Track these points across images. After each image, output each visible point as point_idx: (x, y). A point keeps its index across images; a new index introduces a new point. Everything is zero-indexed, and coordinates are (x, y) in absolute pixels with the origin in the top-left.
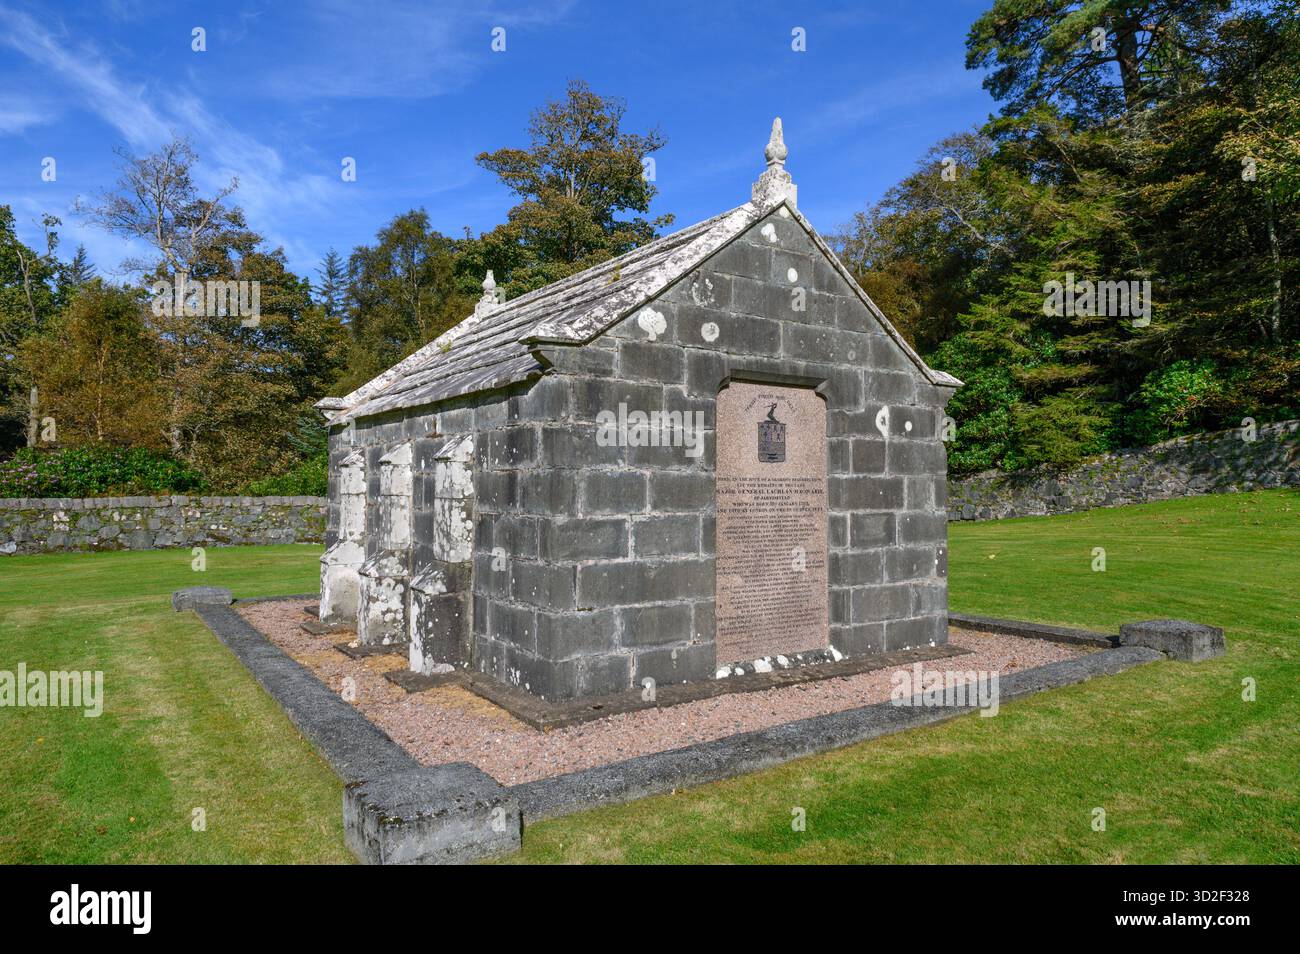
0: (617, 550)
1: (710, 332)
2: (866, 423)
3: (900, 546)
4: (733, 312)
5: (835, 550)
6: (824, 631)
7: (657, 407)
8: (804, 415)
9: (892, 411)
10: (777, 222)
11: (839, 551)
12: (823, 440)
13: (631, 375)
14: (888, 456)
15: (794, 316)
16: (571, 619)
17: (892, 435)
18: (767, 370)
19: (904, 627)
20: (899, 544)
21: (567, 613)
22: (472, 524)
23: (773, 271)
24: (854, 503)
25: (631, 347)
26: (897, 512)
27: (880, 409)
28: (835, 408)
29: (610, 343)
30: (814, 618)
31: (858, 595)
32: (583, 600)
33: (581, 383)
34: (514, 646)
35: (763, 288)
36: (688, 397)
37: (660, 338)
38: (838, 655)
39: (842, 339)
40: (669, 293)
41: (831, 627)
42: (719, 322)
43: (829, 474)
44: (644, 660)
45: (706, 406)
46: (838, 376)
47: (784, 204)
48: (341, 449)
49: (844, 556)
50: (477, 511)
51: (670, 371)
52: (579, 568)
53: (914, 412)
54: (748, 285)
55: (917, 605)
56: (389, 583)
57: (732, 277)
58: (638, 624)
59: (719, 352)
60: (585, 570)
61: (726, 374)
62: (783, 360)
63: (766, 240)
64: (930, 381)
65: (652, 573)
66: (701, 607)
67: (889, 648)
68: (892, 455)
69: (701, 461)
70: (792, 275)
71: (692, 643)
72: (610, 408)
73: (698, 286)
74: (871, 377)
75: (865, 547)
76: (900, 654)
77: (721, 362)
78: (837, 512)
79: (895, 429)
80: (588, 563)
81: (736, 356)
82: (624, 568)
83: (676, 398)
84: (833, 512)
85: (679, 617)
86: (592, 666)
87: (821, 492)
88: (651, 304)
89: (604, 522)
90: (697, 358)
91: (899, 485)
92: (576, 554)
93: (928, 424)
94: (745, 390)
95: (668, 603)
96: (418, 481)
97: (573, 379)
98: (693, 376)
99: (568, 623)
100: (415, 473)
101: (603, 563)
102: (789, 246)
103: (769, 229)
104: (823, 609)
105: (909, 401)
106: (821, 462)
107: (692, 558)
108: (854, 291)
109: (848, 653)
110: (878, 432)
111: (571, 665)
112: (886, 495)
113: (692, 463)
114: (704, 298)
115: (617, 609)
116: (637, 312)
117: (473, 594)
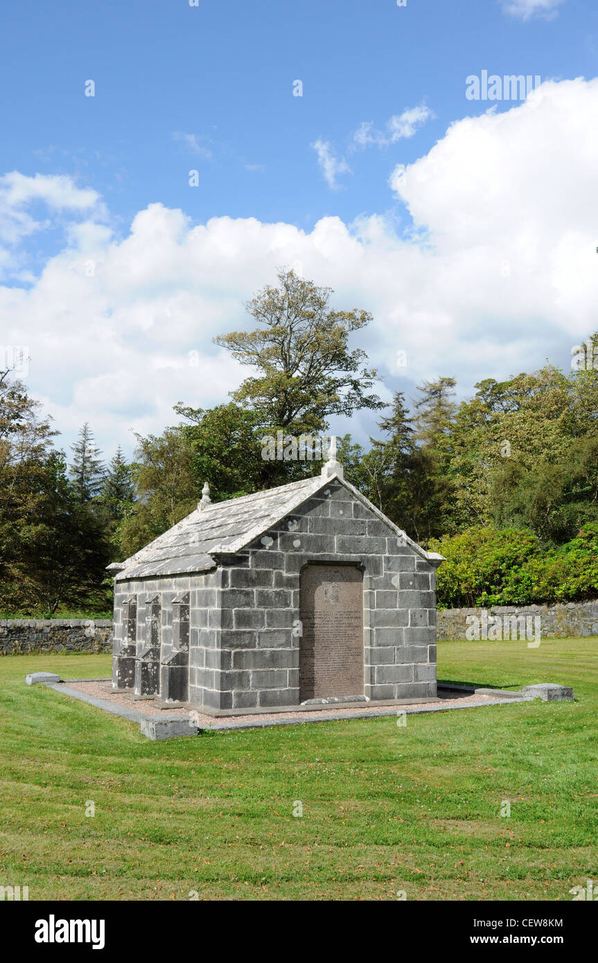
0: (251, 645)
2: (385, 583)
5: (366, 647)
6: (362, 687)
7: (270, 580)
8: (350, 580)
9: (401, 576)
10: (332, 487)
11: (369, 647)
12: (361, 591)
13: (257, 566)
14: (398, 599)
15: (342, 532)
16: (229, 674)
17: (401, 588)
18: (327, 559)
19: (408, 687)
20: (406, 645)
21: (227, 672)
22: (189, 634)
23: (331, 511)
24: (378, 624)
25: (257, 554)
26: (404, 628)
27: (394, 575)
28: (366, 576)
29: (248, 553)
30: (355, 680)
31: (380, 670)
32: (235, 667)
33: (233, 571)
34: (206, 688)
35: (325, 521)
36: (285, 574)
37: (271, 548)
38: (368, 699)
39: (370, 541)
40: (275, 527)
41: (365, 685)
42: (301, 538)
43: (364, 609)
44: (263, 695)
45: (295, 578)
46: (368, 560)
47: (336, 479)
48: (122, 593)
49: (371, 650)
50: (191, 627)
51: (276, 563)
52: (233, 652)
53: (415, 575)
54: (316, 520)
55: (417, 676)
56: (150, 665)
57: (309, 517)
58: (260, 679)
59: (303, 552)
60: (235, 653)
61: (305, 562)
62: (336, 553)
63: (326, 497)
64: (426, 559)
65: (268, 655)
66: (292, 672)
67: (398, 698)
68: (401, 598)
69: (292, 604)
70: (341, 512)
71: (287, 687)
72: (247, 582)
73: (290, 523)
74: (388, 559)
75: (384, 646)
76: (405, 701)
77: (302, 557)
78: (369, 628)
79: (403, 585)
80: (237, 650)
81: (310, 553)
82: (254, 653)
83: (279, 576)
84: (366, 628)
85: (281, 676)
86: (239, 695)
87: (360, 618)
88: (266, 533)
89: (244, 632)
90: (290, 557)
91: (404, 614)
92: (231, 646)
93: (424, 582)
94: (317, 570)
95: (276, 670)
96: (164, 612)
97: (230, 570)
98: (288, 564)
99: (228, 676)
100: (163, 608)
101: (244, 650)
102: (339, 498)
103: (328, 492)
104: (361, 676)
105: (412, 570)
106: (360, 603)
107: (288, 649)
108: (378, 516)
109: (373, 698)
110: (393, 587)
111: (229, 694)
112: (398, 619)
113: (288, 605)
114: (293, 528)
115: (250, 671)
116: (259, 537)
117: (190, 666)
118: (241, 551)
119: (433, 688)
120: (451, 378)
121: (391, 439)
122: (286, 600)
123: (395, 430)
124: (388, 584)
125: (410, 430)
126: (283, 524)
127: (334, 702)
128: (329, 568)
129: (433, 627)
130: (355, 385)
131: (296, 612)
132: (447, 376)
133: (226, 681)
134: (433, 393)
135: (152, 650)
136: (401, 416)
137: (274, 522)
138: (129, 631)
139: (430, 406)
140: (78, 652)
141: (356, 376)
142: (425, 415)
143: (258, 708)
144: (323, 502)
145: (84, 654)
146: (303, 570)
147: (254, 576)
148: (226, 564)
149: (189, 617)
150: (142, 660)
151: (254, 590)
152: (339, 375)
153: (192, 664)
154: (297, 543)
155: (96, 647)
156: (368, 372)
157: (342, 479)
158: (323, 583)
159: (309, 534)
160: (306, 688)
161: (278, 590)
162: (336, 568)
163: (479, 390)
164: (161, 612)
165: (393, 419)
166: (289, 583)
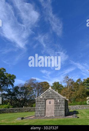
0: (39, 109)
1: (45, 97)
2: (57, 101)
3: (60, 109)
4: (47, 96)
9: (59, 100)
13: (40, 100)
39: (55, 96)
41: (54, 114)
44: (40, 115)
45: (45, 101)
62: (50, 98)
69: (44, 104)
71: (43, 114)
74: (57, 98)
78: (54, 107)
86: (37, 115)
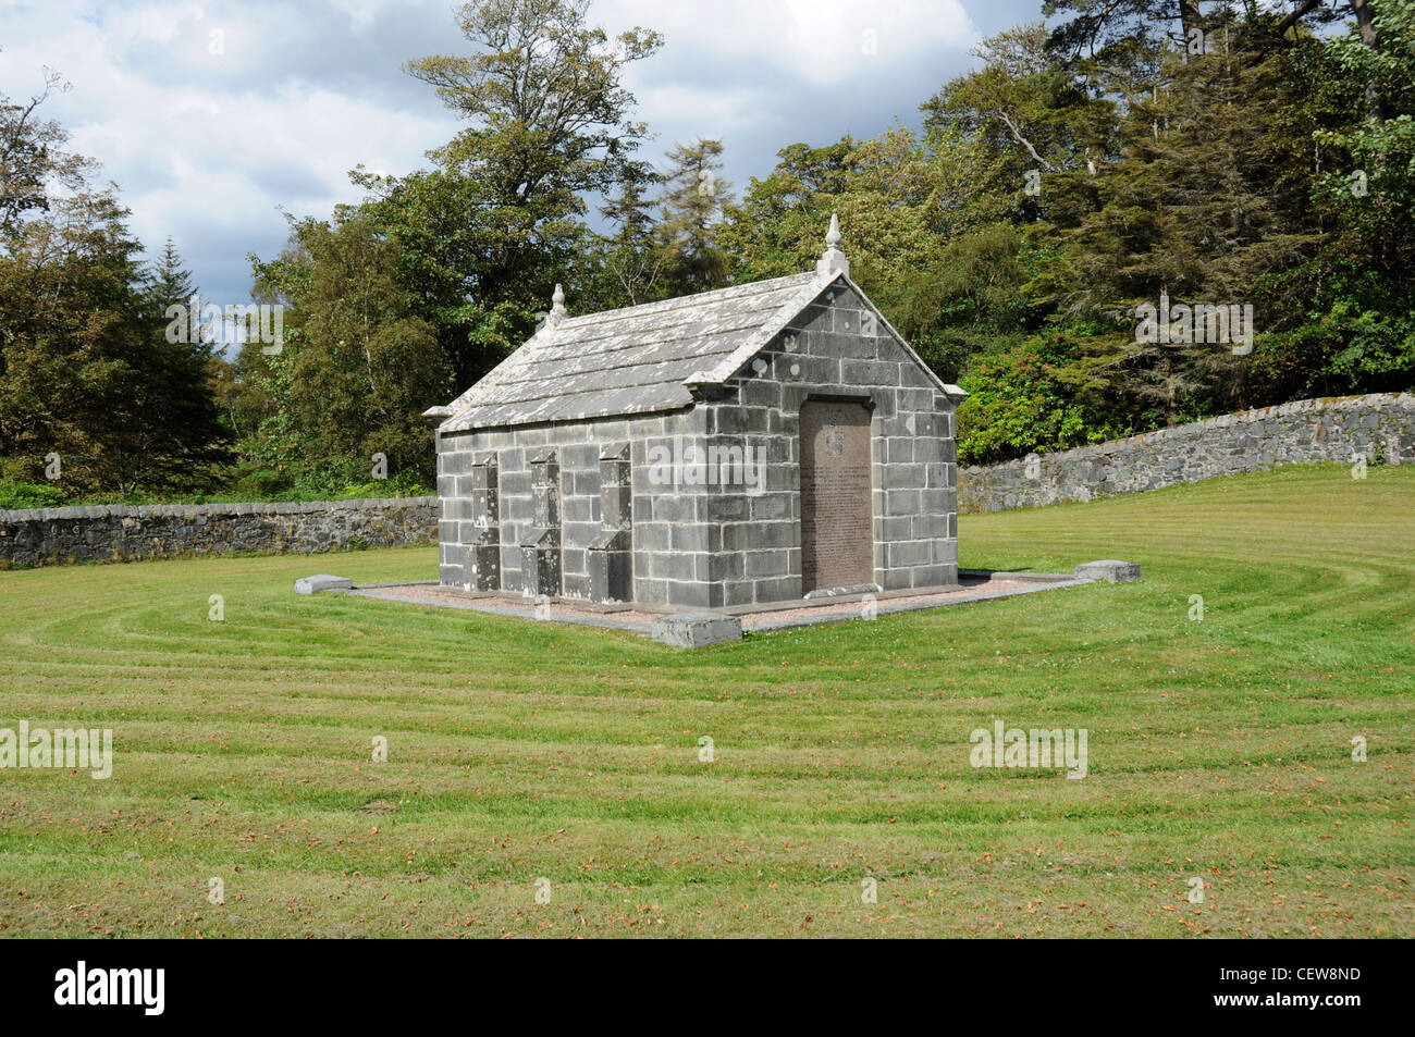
0: (743, 515)
2: (899, 426)
5: (876, 517)
6: (871, 573)
7: (764, 423)
8: (856, 423)
9: (917, 417)
10: (836, 289)
11: (881, 517)
12: (868, 439)
13: (749, 402)
14: (914, 449)
15: (848, 354)
16: (719, 558)
17: (918, 434)
18: (831, 393)
19: (926, 571)
20: (922, 513)
21: (717, 554)
22: (632, 504)
23: (834, 324)
24: (891, 484)
25: (748, 384)
26: (921, 490)
27: (909, 416)
28: (876, 417)
29: (736, 382)
30: (864, 563)
31: (894, 548)
32: (726, 547)
33: (720, 409)
34: (675, 580)
35: (828, 337)
36: (782, 414)
37: (764, 376)
38: (880, 588)
39: (881, 368)
40: (769, 346)
41: (876, 569)
42: (800, 362)
43: (873, 464)
44: (760, 586)
45: (794, 420)
46: (879, 395)
47: (841, 277)
48: (458, 452)
49: (884, 521)
50: (634, 494)
51: (771, 398)
52: (723, 526)
53: (933, 417)
54: (818, 335)
55: (935, 556)
56: (548, 554)
57: (808, 331)
58: (756, 563)
59: (802, 383)
60: (726, 528)
61: (805, 397)
62: (842, 385)
63: (829, 302)
64: (945, 393)
65: (764, 530)
66: (793, 552)
67: (915, 586)
68: (917, 448)
69: (791, 457)
70: (847, 325)
71: (788, 575)
72: (737, 424)
73: (787, 339)
74: (902, 393)
75: (899, 515)
76: (923, 589)
77: (802, 389)
78: (880, 490)
79: (920, 430)
80: (728, 523)
81: (811, 384)
82: (748, 527)
83: (775, 416)
84: (875, 490)
85: (780, 558)
86: (731, 587)
87: (867, 476)
88: (759, 355)
89: (736, 497)
90: (787, 388)
91: (921, 470)
92: (721, 518)
93: (942, 426)
94: (816, 407)
95: (774, 550)
96: (568, 475)
97: (716, 407)
98: (785, 400)
99: (718, 560)
100: (562, 470)
101: (736, 523)
102: (844, 305)
103: (831, 295)
104: (870, 558)
105: (930, 409)
106: (867, 455)
107: (787, 521)
108: (890, 332)
109: (887, 587)
110: (907, 432)
111: (720, 586)
112: (913, 477)
113: (786, 458)
114: (791, 347)
115: (744, 552)
116: (751, 360)
117: (634, 551)
118: (730, 380)
119: (954, 574)
120: (717, 140)
121: (618, 231)
122: (784, 451)
123: (624, 217)
124: (902, 430)
125: (648, 219)
126: (778, 342)
127: (841, 594)
128: (830, 406)
129: (953, 489)
130: (613, 145)
131: (796, 468)
132: (709, 138)
133: (717, 567)
134: (689, 164)
135: (550, 531)
136: (634, 197)
137: (769, 338)
138: (489, 507)
139: (684, 182)
140: (251, 553)
141: (613, 132)
142: (677, 197)
143: (755, 605)
144: (825, 310)
145: (261, 555)
146: (803, 407)
147: (746, 416)
148: (711, 400)
149: (631, 479)
150: (538, 547)
151: (746, 437)
152: (592, 129)
153: (638, 547)
154: (795, 370)
155: (279, 545)
156: (634, 126)
157: (847, 276)
158: (824, 427)
159: (809, 356)
160: (809, 576)
161: (775, 436)
162: (837, 406)
163: (782, 160)
164: (559, 475)
165: (622, 202)
166: (786, 427)
